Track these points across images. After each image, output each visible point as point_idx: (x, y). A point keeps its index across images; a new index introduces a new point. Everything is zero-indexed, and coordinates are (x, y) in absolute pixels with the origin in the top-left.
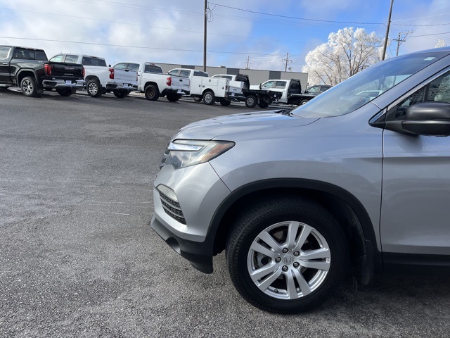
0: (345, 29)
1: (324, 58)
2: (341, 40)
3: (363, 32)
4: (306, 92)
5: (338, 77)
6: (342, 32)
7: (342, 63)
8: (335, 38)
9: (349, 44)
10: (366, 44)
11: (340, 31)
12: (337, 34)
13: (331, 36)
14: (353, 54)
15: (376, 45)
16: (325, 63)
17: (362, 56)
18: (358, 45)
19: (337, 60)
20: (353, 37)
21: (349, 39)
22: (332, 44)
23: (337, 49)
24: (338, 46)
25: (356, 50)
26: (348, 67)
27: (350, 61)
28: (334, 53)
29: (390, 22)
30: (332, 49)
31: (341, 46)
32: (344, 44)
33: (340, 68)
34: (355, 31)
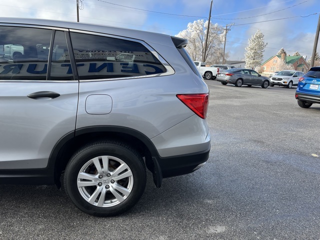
0: (199, 21)
2: (196, 28)
6: (197, 23)
7: (197, 44)
8: (192, 26)
9: (201, 31)
10: (212, 32)
11: (195, 22)
12: (193, 24)
13: (189, 25)
15: (219, 32)
17: (210, 40)
19: (194, 42)
20: (203, 26)
21: (201, 28)
22: (190, 30)
23: (193, 34)
24: (194, 32)
26: (201, 47)
27: (202, 42)
28: (192, 37)
29: (210, 16)
30: (190, 34)
31: (196, 32)
32: (198, 31)
33: (196, 47)
34: (204, 22)
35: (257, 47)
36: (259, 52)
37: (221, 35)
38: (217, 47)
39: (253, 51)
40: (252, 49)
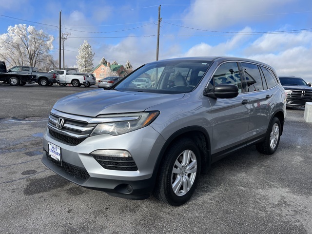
0: (20, 25)
1: (6, 44)
2: (18, 32)
3: (34, 29)
4: (9, 71)
5: (20, 60)
6: (18, 27)
7: (22, 49)
8: (14, 30)
9: (25, 36)
10: (37, 38)
11: (16, 26)
12: (15, 28)
13: (9, 28)
14: (29, 43)
15: (45, 39)
16: (8, 48)
17: (36, 46)
18: (32, 38)
19: (18, 47)
20: (27, 31)
21: (25, 33)
22: (11, 34)
23: (16, 39)
24: (16, 37)
25: (31, 41)
26: (27, 53)
27: (27, 48)
30: (12, 38)
31: (19, 37)
32: (21, 36)
33: (21, 53)
34: (27, 27)
35: (87, 56)
36: (89, 60)
37: (48, 42)
38: (46, 54)
39: (84, 60)
40: (82, 58)
